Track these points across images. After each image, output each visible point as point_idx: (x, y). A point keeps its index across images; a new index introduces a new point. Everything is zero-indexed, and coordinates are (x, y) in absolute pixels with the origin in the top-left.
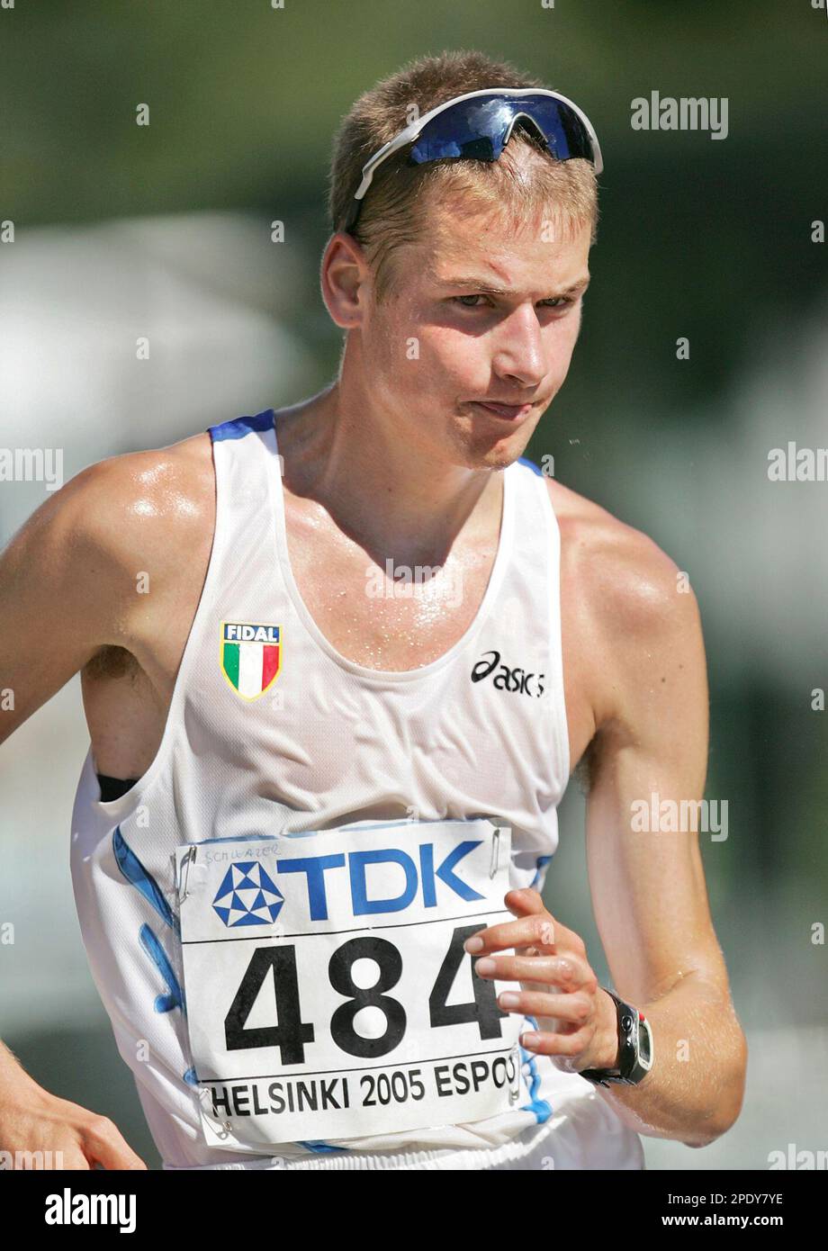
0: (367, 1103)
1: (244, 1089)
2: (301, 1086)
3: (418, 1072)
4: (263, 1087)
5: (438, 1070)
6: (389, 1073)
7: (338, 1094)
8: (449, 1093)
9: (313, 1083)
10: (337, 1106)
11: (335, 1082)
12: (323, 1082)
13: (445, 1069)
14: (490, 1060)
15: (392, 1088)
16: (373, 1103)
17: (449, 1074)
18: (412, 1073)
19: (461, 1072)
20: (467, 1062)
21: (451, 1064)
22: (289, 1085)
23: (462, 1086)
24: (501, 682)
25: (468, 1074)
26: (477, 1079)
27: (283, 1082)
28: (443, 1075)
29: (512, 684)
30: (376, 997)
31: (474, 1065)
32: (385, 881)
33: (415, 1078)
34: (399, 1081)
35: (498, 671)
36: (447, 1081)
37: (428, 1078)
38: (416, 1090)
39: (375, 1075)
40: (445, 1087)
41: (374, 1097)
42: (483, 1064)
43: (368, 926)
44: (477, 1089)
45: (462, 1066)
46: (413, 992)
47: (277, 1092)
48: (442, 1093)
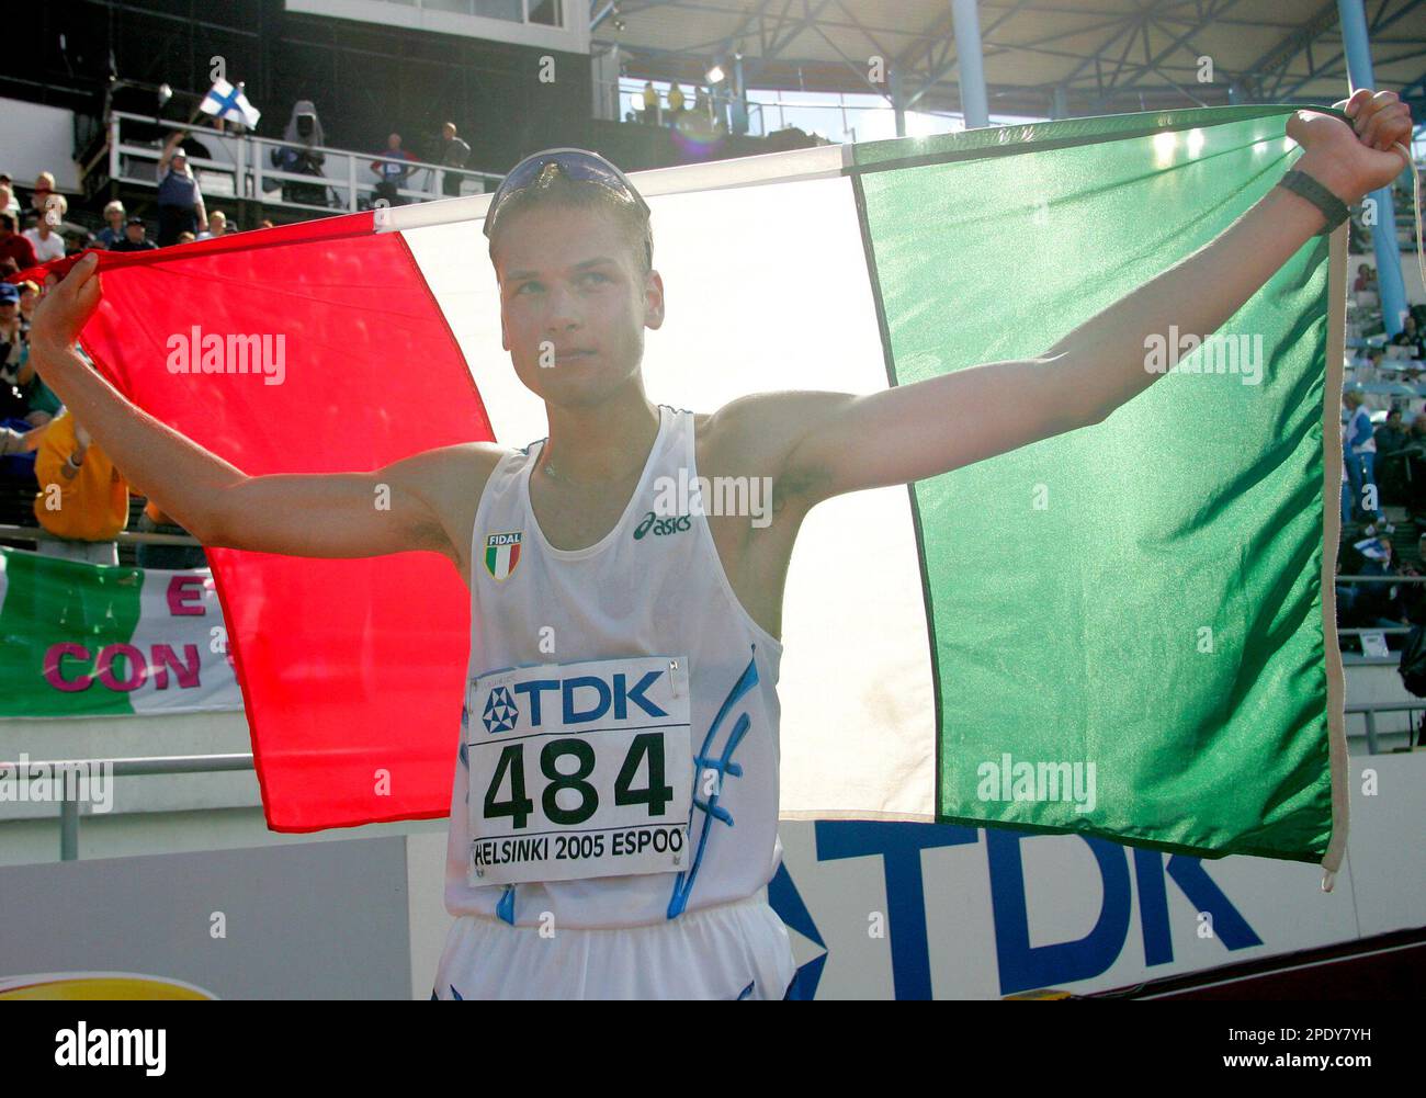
0: (559, 857)
1: (489, 845)
2: (521, 843)
3: (602, 837)
4: (500, 843)
5: (615, 836)
6: (581, 836)
7: (541, 850)
8: (621, 853)
9: (528, 841)
10: (540, 858)
11: (541, 840)
12: (534, 842)
13: (621, 835)
14: (652, 830)
15: (580, 848)
16: (565, 857)
17: (623, 839)
18: (597, 838)
19: (631, 838)
20: (637, 831)
21: (625, 832)
22: (515, 843)
23: (630, 848)
24: (659, 531)
25: (635, 840)
26: (641, 844)
27: (512, 840)
28: (618, 840)
29: (667, 530)
30: (576, 781)
31: (641, 834)
32: (586, 699)
33: (599, 841)
34: (587, 843)
35: (655, 524)
36: (621, 844)
37: (607, 842)
38: (598, 850)
39: (567, 837)
40: (618, 849)
41: (566, 852)
42: (648, 834)
43: (574, 731)
44: (640, 851)
45: (633, 834)
46: (604, 778)
47: (507, 848)
48: (615, 853)
